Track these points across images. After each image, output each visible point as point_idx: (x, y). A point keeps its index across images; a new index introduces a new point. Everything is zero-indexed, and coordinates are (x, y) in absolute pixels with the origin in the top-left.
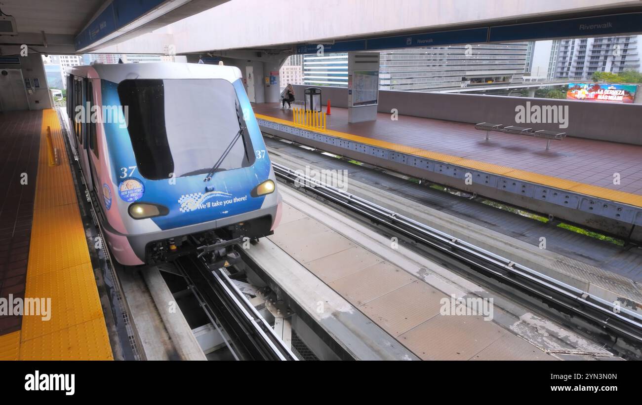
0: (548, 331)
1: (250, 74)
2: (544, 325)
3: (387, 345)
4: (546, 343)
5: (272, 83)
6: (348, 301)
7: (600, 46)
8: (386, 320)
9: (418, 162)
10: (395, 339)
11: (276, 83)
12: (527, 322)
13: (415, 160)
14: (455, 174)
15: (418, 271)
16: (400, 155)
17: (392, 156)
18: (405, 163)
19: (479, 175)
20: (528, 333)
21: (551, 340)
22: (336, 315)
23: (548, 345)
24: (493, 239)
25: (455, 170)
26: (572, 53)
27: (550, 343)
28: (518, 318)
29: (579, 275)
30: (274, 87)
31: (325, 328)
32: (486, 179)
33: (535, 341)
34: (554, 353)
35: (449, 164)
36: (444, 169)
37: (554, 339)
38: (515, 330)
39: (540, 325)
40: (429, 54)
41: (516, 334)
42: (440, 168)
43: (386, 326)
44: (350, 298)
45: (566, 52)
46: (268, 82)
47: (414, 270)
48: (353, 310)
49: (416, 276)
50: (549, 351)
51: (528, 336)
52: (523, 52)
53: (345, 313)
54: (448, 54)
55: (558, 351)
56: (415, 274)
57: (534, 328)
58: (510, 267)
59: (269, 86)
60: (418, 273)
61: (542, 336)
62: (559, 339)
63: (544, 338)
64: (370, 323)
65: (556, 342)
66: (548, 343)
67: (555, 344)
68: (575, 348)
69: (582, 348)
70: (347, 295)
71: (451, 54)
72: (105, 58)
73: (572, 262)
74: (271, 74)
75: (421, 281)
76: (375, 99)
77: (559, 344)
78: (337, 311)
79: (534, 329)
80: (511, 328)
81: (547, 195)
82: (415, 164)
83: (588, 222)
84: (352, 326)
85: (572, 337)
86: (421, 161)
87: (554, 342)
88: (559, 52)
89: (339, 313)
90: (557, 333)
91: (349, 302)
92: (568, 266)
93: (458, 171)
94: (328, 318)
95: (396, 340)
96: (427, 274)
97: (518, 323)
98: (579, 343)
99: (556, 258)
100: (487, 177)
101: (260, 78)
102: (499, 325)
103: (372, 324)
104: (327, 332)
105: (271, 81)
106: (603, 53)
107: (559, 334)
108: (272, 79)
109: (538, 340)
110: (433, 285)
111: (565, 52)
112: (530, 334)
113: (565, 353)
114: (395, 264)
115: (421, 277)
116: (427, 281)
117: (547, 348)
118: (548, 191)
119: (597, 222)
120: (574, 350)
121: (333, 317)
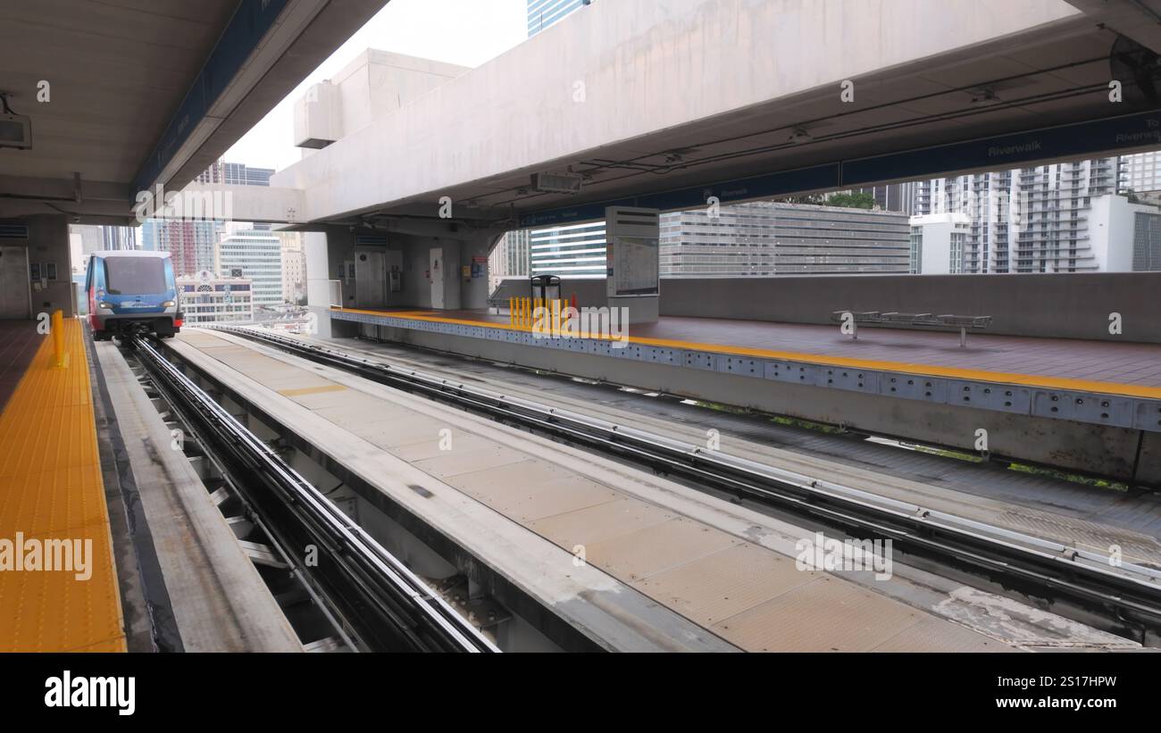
0: (1007, 612)
1: (436, 262)
2: (999, 604)
3: (690, 638)
4: (1006, 631)
5: (475, 275)
6: (609, 575)
7: (1031, 244)
8: (688, 602)
9: (734, 363)
10: (707, 630)
11: (481, 276)
12: (965, 600)
13: (730, 360)
14: (802, 377)
15: (745, 530)
16: (702, 355)
17: (688, 359)
18: (712, 368)
19: (845, 374)
20: (969, 615)
21: (1017, 625)
22: (586, 595)
23: (1011, 633)
24: (884, 484)
25: (802, 369)
26: (986, 256)
27: (1016, 629)
28: (945, 593)
29: (1052, 531)
30: (477, 282)
31: (565, 615)
32: (859, 381)
33: (987, 627)
34: (1024, 645)
35: (790, 361)
36: (782, 369)
37: (1022, 624)
38: (944, 612)
39: (991, 604)
40: (744, 255)
41: (947, 618)
42: (774, 371)
43: (688, 610)
44: (614, 570)
45: (976, 254)
46: (467, 273)
47: (739, 528)
48: (621, 588)
49: (742, 538)
50: (1015, 643)
51: (972, 621)
52: (903, 253)
53: (605, 593)
54: (777, 255)
55: (1033, 643)
56: (741, 534)
57: (979, 608)
58: (920, 517)
59: (469, 281)
60: (744, 532)
61: (999, 620)
62: (1032, 624)
63: (1002, 623)
64: (654, 606)
65: (1027, 629)
66: (1011, 631)
67: (1027, 633)
68: (1067, 637)
69: (1081, 636)
70: (608, 566)
71: (781, 255)
72: (183, 264)
73: (1037, 514)
74: (474, 260)
75: (754, 545)
76: (654, 286)
77: (1033, 631)
78: (589, 590)
79: (980, 610)
80: (935, 608)
81: (972, 394)
82: (730, 368)
83: (1055, 457)
84: (620, 611)
85: (1058, 622)
86: (741, 362)
87: (1022, 628)
88: (964, 254)
89: (593, 592)
90: (1027, 616)
91: (612, 576)
92: (1029, 519)
93: (807, 372)
94: (571, 601)
95: (709, 632)
96: (764, 535)
97: (948, 601)
98: (1071, 629)
99: (1005, 509)
100: (860, 376)
101: (453, 267)
102: (910, 605)
103: (659, 608)
104: (568, 622)
105: (472, 272)
106: (1036, 255)
107: (1031, 617)
108: (475, 269)
109: (991, 626)
110: (776, 549)
111: (974, 254)
112: (973, 618)
113: (1048, 645)
114: (699, 521)
115: (752, 539)
116: (764, 544)
117: (1011, 638)
118: (972, 387)
119: (1070, 455)
120: (1063, 640)
121: (580, 598)
